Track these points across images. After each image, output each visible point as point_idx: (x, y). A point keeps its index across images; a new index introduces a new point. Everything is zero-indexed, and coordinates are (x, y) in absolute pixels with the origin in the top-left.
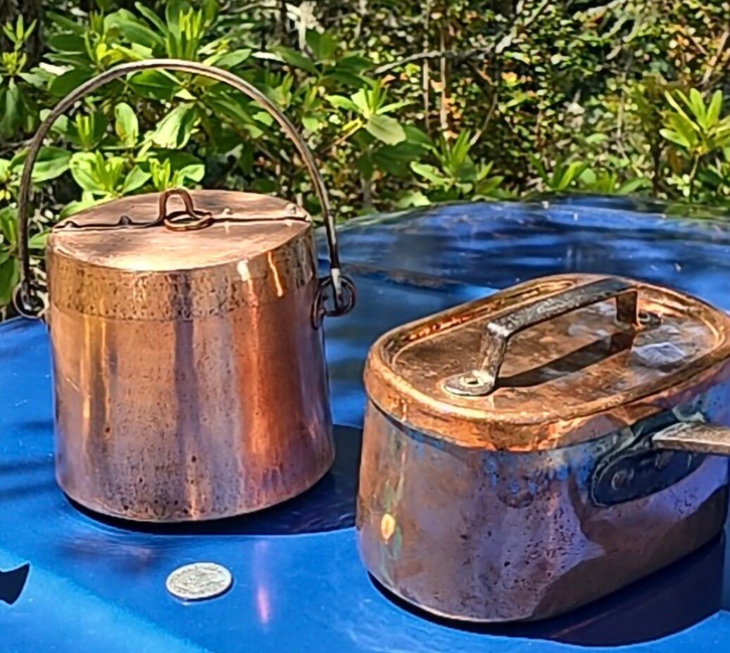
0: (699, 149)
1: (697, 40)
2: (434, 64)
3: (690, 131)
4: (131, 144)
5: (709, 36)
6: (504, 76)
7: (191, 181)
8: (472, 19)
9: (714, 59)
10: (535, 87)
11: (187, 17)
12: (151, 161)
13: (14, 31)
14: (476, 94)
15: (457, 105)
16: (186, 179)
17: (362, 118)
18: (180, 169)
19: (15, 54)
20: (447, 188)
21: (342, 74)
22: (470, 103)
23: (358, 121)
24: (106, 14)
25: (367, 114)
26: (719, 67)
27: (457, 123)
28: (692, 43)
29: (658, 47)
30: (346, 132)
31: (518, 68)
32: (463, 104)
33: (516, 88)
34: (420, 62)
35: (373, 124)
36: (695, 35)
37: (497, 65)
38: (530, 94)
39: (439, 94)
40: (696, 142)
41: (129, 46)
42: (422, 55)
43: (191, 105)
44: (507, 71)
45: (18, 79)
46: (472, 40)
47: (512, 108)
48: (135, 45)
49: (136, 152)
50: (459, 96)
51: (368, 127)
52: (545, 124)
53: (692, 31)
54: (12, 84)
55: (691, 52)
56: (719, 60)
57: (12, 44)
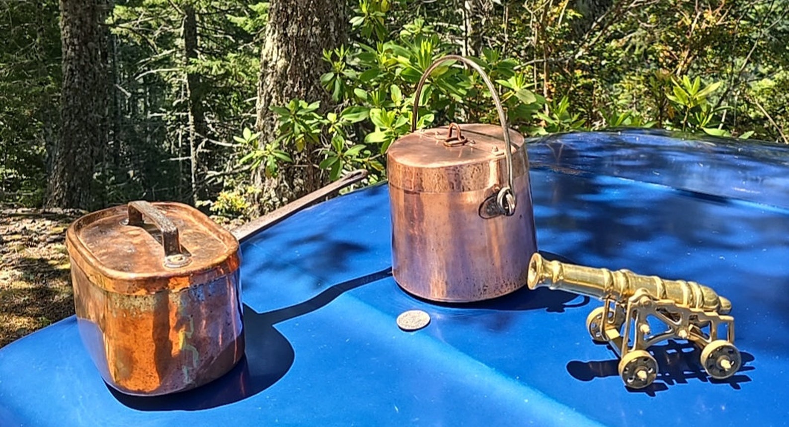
0: (689, 106)
1: (673, 53)
2: (538, 65)
3: (684, 96)
4: (398, 104)
5: (680, 51)
6: (576, 71)
7: (428, 122)
8: (561, 43)
9: (683, 62)
10: (591, 77)
11: (425, 43)
12: (409, 112)
13: (339, 52)
14: (562, 80)
15: (552, 85)
16: (425, 121)
17: (513, 90)
18: (423, 116)
19: (340, 62)
20: (556, 125)
21: (501, 69)
22: (558, 85)
23: (511, 91)
24: (384, 42)
25: (517, 89)
26: (685, 66)
27: (553, 94)
28: (671, 54)
29: (654, 56)
30: (505, 98)
31: (583, 67)
32: (555, 85)
33: (581, 77)
34: (532, 64)
35: (519, 93)
36: (672, 50)
37: (573, 66)
38: (589, 80)
39: (543, 80)
40: (687, 102)
41: (397, 57)
42: (533, 61)
43: (429, 85)
44: (577, 69)
45: (341, 74)
46: (560, 53)
47: (579, 87)
48: (399, 56)
49: (401, 108)
50: (553, 81)
51: (517, 95)
52: (597, 94)
53: (671, 48)
54: (338, 77)
55: (670, 58)
56: (685, 62)
57: (339, 58)
